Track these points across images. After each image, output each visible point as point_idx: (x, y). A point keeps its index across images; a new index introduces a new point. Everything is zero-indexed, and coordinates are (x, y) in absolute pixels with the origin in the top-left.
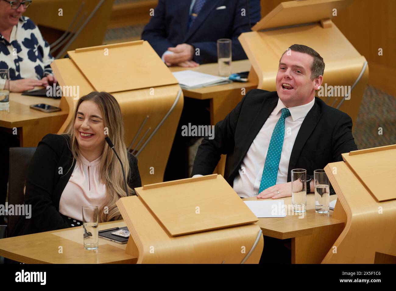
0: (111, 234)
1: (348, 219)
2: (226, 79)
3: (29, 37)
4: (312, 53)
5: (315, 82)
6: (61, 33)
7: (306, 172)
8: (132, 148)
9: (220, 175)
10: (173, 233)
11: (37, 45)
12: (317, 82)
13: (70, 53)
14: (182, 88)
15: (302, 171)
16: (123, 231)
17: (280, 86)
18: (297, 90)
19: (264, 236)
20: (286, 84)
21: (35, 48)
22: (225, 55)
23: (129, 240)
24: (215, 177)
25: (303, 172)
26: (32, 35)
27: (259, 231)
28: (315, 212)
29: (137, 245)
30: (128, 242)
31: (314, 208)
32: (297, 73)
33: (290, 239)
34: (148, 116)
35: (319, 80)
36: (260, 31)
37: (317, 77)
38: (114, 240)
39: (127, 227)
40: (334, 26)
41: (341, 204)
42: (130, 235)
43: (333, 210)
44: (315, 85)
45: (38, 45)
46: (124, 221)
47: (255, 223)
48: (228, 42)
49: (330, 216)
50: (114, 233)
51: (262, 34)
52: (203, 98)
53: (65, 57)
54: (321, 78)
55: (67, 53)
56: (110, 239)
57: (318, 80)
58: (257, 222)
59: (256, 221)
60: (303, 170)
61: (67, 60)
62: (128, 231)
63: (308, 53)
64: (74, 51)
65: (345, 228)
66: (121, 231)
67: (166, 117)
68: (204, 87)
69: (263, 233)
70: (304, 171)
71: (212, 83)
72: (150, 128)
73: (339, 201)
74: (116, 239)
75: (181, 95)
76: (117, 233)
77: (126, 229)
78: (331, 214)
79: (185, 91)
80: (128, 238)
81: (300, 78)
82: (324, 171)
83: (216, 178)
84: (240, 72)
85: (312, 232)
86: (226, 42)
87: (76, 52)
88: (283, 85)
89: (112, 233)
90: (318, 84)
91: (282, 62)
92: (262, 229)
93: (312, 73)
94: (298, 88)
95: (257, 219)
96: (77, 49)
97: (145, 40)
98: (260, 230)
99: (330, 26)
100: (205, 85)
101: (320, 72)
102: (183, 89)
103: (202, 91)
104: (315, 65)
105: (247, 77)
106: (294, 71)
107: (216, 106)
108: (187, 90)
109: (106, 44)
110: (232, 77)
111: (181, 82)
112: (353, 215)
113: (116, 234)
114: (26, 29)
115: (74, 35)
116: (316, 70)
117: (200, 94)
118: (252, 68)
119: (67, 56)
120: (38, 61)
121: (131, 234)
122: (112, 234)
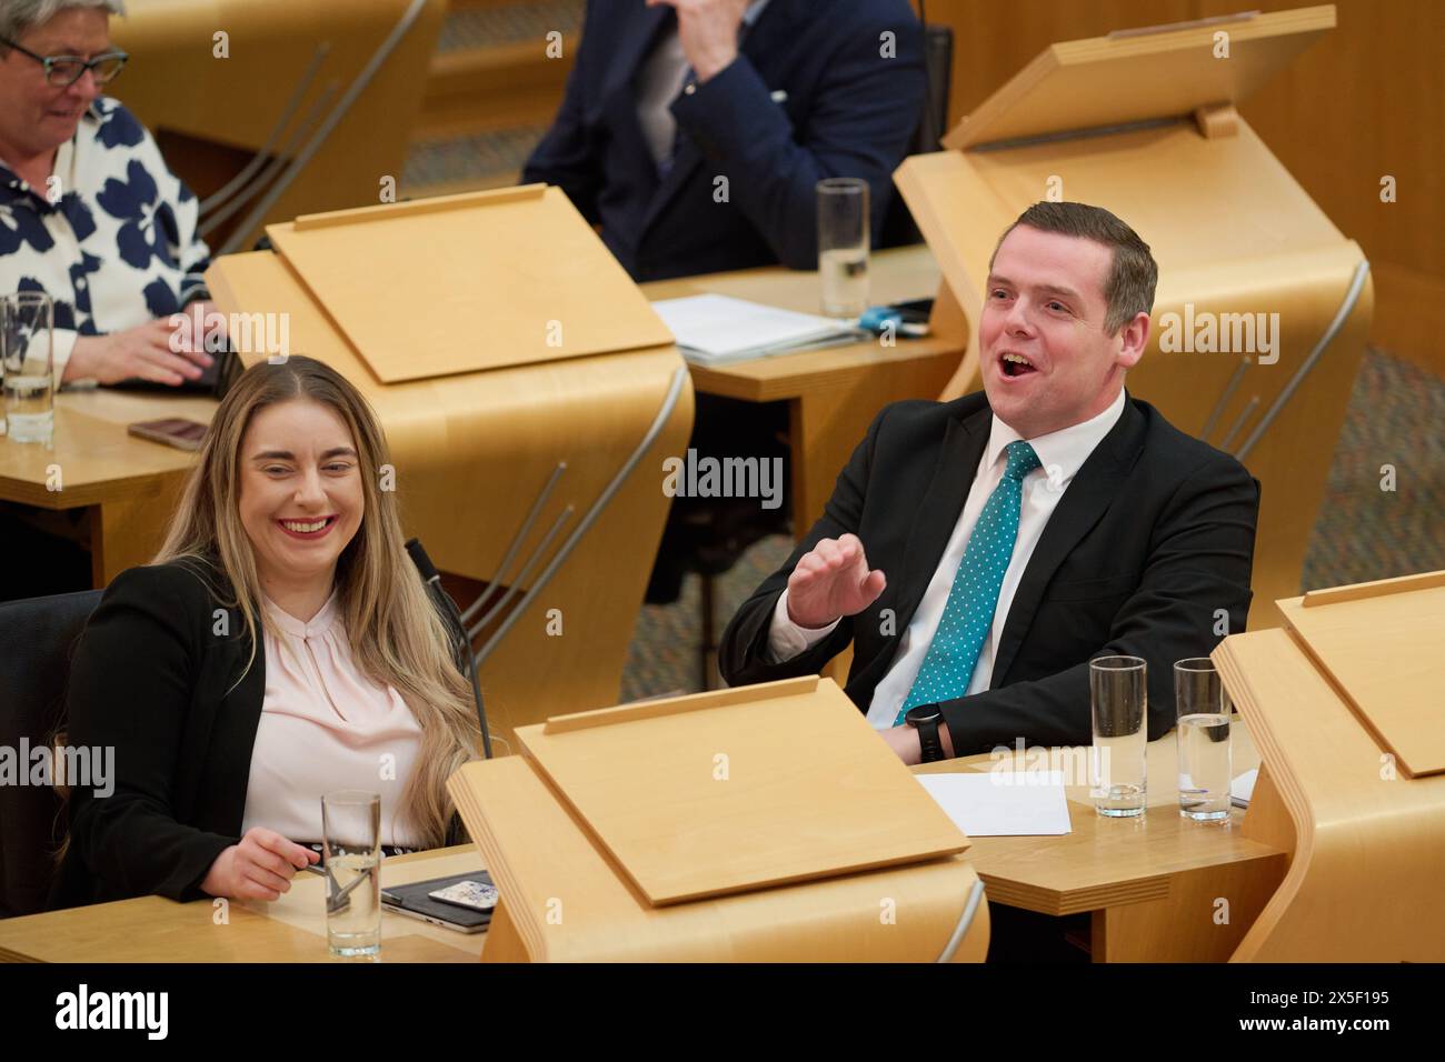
0: (426, 897)
1: (1298, 842)
2: (849, 325)
3: (123, 176)
4: (1104, 231)
5: (1122, 340)
6: (241, 157)
7: (1144, 667)
8: (505, 582)
9: (829, 681)
10: (657, 894)
11: (151, 202)
12: (1130, 337)
13: (276, 232)
14: (686, 359)
15: (1130, 663)
16: (472, 888)
17: (992, 360)
18: (1052, 377)
19: (991, 904)
20: (1015, 354)
21: (143, 216)
22: (846, 240)
23: (494, 918)
24: (812, 688)
25: (1134, 668)
26: (135, 168)
27: (971, 884)
28: (1179, 814)
29: (523, 939)
30: (491, 927)
31: (1174, 799)
32: (1052, 311)
33: (1088, 914)
34: (563, 465)
35: (1138, 330)
36: (971, 149)
37: (1130, 320)
38: (438, 921)
39: (485, 872)
40: (1245, 130)
41: (1272, 783)
42: (500, 901)
43: (1244, 807)
44: (1124, 350)
45: (158, 203)
46: (475, 850)
47: (958, 856)
48: (855, 190)
49: (1235, 828)
50: (437, 894)
51: (980, 159)
52: (764, 396)
53: (258, 248)
54: (1144, 322)
55: (264, 232)
56: (424, 917)
57: (1134, 329)
58: (964, 854)
59: (961, 850)
60: (1132, 661)
61: (264, 256)
62: (491, 884)
63: (1093, 235)
64: (290, 225)
65: (1291, 870)
66: (465, 886)
67: (627, 467)
68: (768, 356)
69: (987, 893)
70: (1139, 663)
71: (797, 342)
72: (571, 508)
73: (1268, 776)
74: (447, 917)
75: (685, 387)
76: (451, 894)
77: (482, 878)
78: (1237, 823)
79: (697, 372)
80: (490, 911)
81: (1064, 332)
82: (1211, 665)
83: (814, 690)
84: (899, 299)
85: (1167, 888)
86: (848, 191)
87: (298, 229)
88: (1005, 358)
89: (431, 894)
90: (1133, 345)
91: (999, 271)
92: (983, 877)
93: (1108, 308)
94: (1057, 369)
95: (967, 843)
96: (301, 219)
97: (551, 184)
98: (975, 883)
99: (1230, 131)
100: (769, 350)
101: (1137, 302)
102: (693, 362)
103: (763, 372)
104: (1119, 277)
105: (925, 321)
106: (1042, 307)
107: (813, 426)
108: (706, 367)
109: (407, 200)
110: (871, 317)
111: (682, 340)
112: (1319, 826)
113: (448, 898)
114: (109, 145)
115: (287, 164)
116: (1125, 298)
117: (754, 383)
118: (945, 287)
119: (264, 244)
120: (155, 262)
121: (503, 897)
122: (430, 897)
